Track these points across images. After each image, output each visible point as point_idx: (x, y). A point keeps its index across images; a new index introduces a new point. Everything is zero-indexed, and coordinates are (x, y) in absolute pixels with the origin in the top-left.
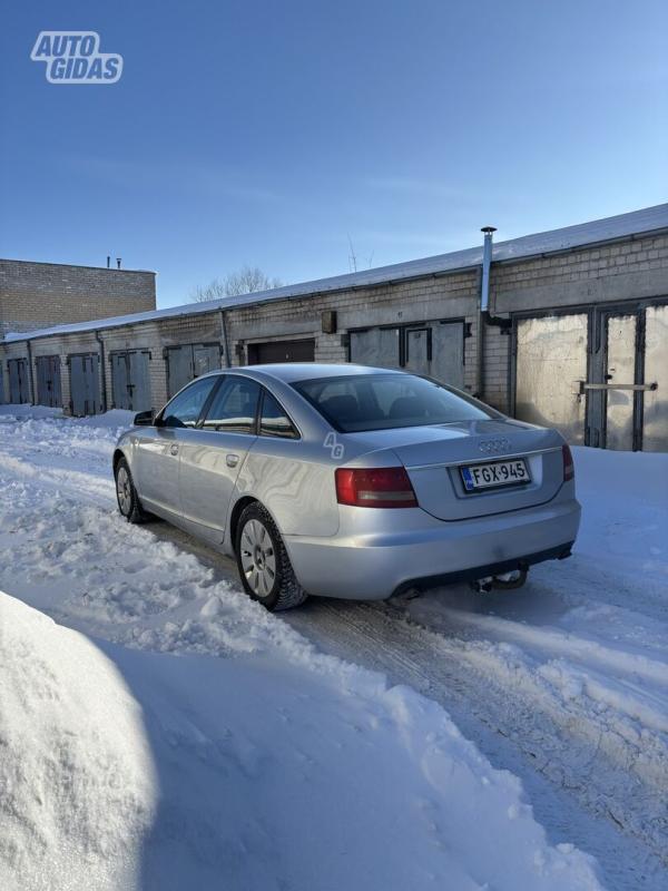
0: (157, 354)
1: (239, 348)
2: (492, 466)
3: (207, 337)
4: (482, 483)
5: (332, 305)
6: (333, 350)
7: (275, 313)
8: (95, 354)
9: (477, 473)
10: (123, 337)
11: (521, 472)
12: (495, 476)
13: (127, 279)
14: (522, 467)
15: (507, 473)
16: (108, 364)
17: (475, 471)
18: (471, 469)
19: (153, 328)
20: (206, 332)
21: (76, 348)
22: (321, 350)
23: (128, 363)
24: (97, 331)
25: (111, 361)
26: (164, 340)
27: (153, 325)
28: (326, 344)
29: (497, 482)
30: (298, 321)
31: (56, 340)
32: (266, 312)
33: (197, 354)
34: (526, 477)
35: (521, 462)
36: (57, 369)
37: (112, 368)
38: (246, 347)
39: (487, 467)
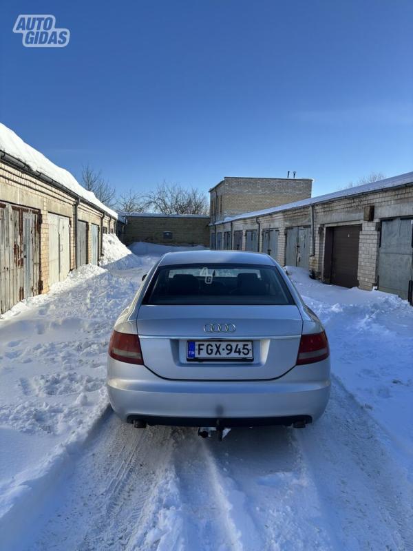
0: (282, 232)
1: (321, 229)
2: (218, 344)
3: (305, 222)
4: (204, 354)
5: (372, 202)
6: (371, 233)
7: (340, 207)
8: (256, 230)
9: (201, 347)
10: (268, 221)
11: (246, 351)
12: (218, 351)
13: (294, 184)
14: (249, 347)
15: (231, 350)
16: (261, 236)
17: (199, 345)
18: (197, 343)
19: (280, 216)
20: (305, 218)
21: (250, 227)
22: (363, 232)
23: (269, 235)
24: (257, 217)
25: (263, 235)
26: (286, 223)
27: (280, 214)
28: (367, 229)
29: (218, 355)
30: (352, 212)
31: (242, 222)
32: (336, 206)
33: (300, 232)
34: (250, 356)
35: (250, 344)
36: (241, 238)
37: (263, 239)
38: (325, 229)
39: (213, 343)
